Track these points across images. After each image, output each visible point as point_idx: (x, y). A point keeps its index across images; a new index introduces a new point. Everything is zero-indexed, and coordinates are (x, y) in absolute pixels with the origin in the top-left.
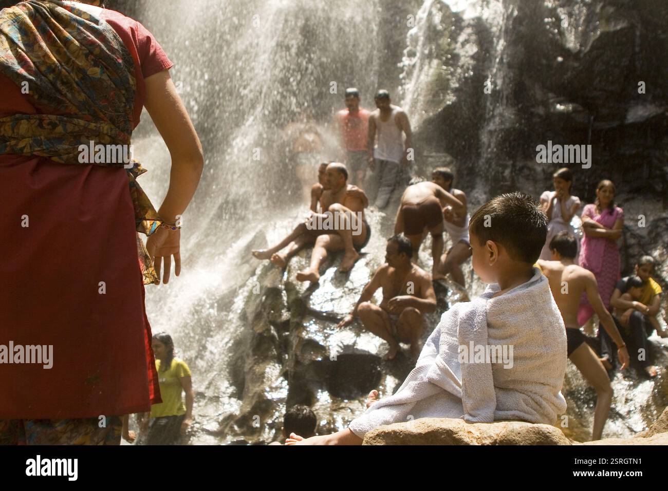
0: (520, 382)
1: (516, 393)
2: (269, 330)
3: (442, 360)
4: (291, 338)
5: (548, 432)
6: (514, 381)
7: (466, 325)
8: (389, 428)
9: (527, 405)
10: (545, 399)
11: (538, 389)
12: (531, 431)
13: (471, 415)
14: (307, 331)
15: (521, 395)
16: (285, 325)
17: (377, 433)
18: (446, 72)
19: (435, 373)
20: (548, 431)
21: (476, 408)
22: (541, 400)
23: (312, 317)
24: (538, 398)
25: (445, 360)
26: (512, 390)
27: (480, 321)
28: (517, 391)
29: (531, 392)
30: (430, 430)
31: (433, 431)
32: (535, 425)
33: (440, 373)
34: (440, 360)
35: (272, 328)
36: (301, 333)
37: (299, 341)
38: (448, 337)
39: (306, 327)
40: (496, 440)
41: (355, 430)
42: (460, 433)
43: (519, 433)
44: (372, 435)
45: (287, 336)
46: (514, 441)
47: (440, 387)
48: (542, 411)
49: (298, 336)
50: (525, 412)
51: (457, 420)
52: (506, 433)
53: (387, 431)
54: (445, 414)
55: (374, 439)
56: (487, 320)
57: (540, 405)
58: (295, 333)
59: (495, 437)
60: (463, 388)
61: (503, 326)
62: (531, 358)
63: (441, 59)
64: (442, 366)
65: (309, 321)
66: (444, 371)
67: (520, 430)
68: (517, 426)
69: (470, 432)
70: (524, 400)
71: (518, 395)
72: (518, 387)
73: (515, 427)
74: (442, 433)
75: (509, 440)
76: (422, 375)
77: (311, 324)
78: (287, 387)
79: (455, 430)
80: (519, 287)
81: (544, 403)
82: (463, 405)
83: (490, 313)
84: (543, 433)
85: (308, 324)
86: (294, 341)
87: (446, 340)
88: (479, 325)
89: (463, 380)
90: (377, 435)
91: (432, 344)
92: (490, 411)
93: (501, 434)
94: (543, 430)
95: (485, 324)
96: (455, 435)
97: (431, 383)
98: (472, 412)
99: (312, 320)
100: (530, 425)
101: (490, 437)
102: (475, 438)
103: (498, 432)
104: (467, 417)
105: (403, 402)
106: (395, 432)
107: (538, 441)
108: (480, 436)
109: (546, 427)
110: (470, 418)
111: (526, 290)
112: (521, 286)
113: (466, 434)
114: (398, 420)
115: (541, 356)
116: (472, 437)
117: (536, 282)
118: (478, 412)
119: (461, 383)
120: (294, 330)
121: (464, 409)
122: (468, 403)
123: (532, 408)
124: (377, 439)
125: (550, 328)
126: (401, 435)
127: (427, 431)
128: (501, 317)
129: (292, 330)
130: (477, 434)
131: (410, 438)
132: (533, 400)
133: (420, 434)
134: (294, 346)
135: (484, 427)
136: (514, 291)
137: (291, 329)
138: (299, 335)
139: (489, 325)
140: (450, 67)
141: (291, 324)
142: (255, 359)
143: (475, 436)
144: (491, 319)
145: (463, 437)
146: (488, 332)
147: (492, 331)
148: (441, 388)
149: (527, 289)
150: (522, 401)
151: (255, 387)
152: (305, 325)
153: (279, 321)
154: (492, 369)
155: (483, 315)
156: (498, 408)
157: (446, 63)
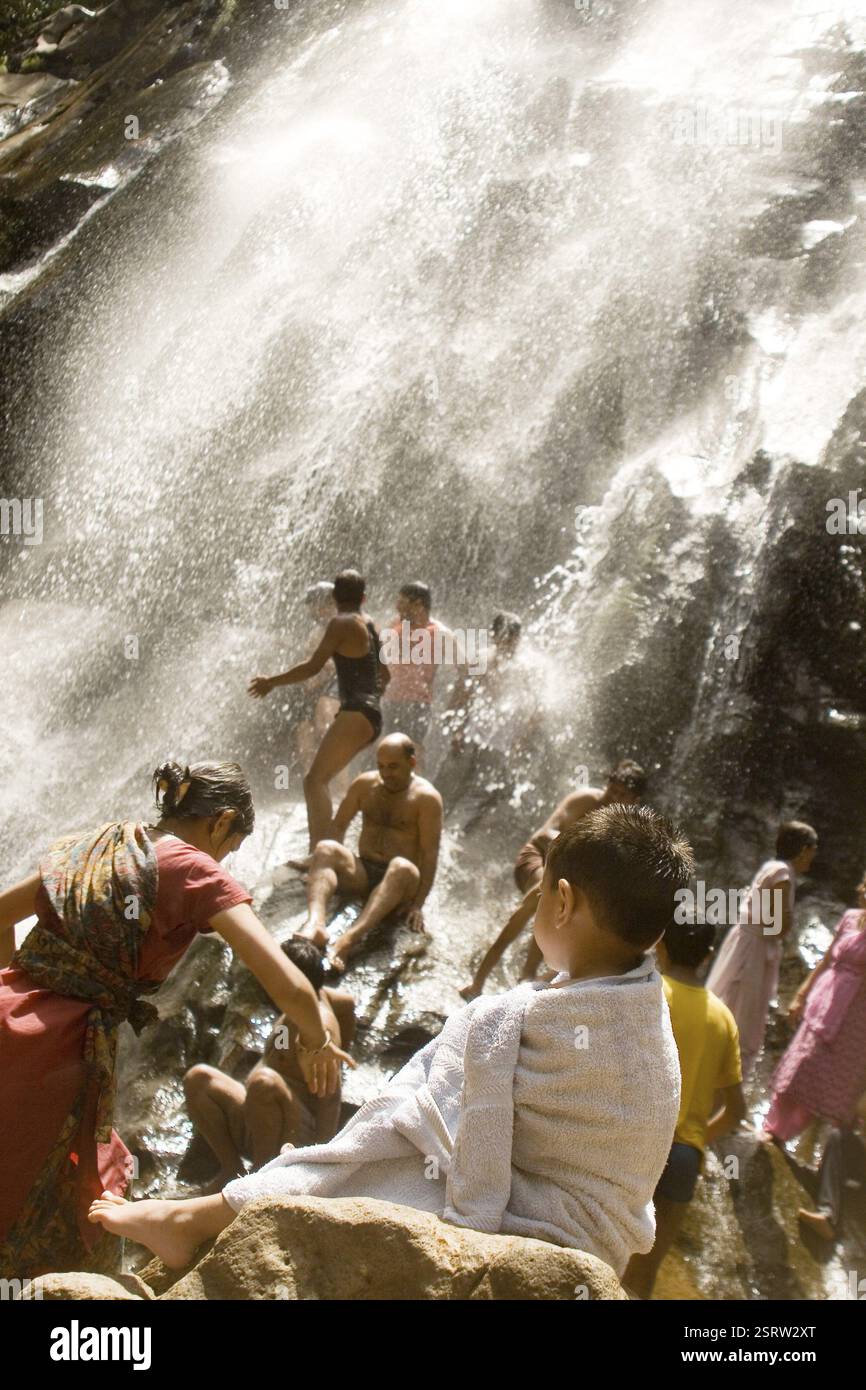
0: (565, 1166)
1: (553, 1187)
2: (182, 1017)
3: (429, 1094)
4: (221, 1043)
5: (587, 1269)
6: (553, 1162)
7: (481, 1034)
8: (291, 1202)
9: (572, 1217)
10: (608, 1212)
11: (596, 1187)
12: (555, 1259)
13: (457, 1210)
14: (253, 1034)
15: (563, 1192)
16: (216, 1015)
17: (266, 1204)
18: (637, 604)
19: (409, 1114)
20: (587, 1265)
21: (471, 1196)
22: (599, 1210)
23: (269, 1010)
24: (594, 1206)
25: (436, 1096)
26: (548, 1180)
27: (507, 1030)
28: (556, 1184)
29: (582, 1191)
30: (368, 1219)
31: (371, 1224)
32: (566, 1250)
33: (419, 1115)
34: (425, 1094)
35: (190, 1015)
36: (241, 1035)
37: (235, 1050)
38: (452, 1054)
39: (255, 1026)
40: (488, 1264)
41: (232, 1198)
42: (424, 1239)
43: (532, 1260)
44: (257, 1208)
45: (213, 1038)
46: (519, 1272)
47: (413, 1145)
48: (597, 1234)
49: (234, 1041)
50: (565, 1229)
51: (428, 1215)
52: (508, 1256)
53: (286, 1206)
54: (412, 1200)
55: (258, 1216)
56: (522, 1030)
57: (595, 1221)
58: (231, 1034)
59: (487, 1259)
60: (455, 1154)
61: (550, 1045)
62: (590, 1123)
63: (630, 578)
64: (425, 1103)
65: (263, 1017)
66: (428, 1116)
67: (535, 1253)
68: (532, 1245)
69: (442, 1241)
70: (567, 1205)
71: (556, 1192)
72: (560, 1176)
73: (527, 1247)
74: (388, 1232)
75: (511, 1270)
76: (384, 1113)
77: (265, 1023)
78: (190, 1135)
79: (414, 1230)
80: (596, 980)
81: (605, 1218)
82: (448, 1187)
83: (529, 1017)
84: (577, 1268)
85: (259, 1022)
86: (225, 1049)
87: (445, 1058)
88: (505, 1037)
89: (458, 1140)
90: (266, 1210)
91: (422, 1065)
92: (494, 1209)
93: (499, 1257)
94: (578, 1261)
95: (515, 1037)
96: (412, 1241)
97: (399, 1134)
98: (458, 1204)
99: (268, 1015)
100: (557, 1249)
101: (478, 1257)
102: (449, 1254)
103: (495, 1251)
104: (449, 1212)
105: (334, 1160)
106: (301, 1211)
107: (564, 1281)
108: (459, 1251)
109: (586, 1259)
110: (454, 1216)
111: (608, 989)
112: (601, 979)
113: (434, 1243)
114: (316, 1192)
115: (611, 1123)
116: (445, 1251)
117: (638, 980)
118: (474, 1208)
119: (453, 1143)
120: (230, 1028)
121: (447, 1196)
122: (456, 1186)
123: (579, 1223)
124: (264, 1217)
125: (641, 1075)
126: (310, 1218)
127: (361, 1221)
128: (547, 1027)
129: (226, 1027)
130: (454, 1246)
131: (326, 1228)
132: (584, 1207)
133: (348, 1224)
134: (222, 1059)
135: (473, 1236)
136: (586, 985)
137: (224, 1025)
138: (238, 1039)
139: (524, 1042)
140: (645, 598)
141: (227, 1016)
142: (142, 1068)
143: (451, 1250)
144: (530, 1031)
145: (427, 1247)
146: (520, 1055)
147: (527, 1054)
148: (416, 1148)
149: (610, 988)
150: (562, 1206)
151: (127, 1121)
152: (253, 1021)
153: (205, 1003)
154: (514, 1128)
155: (516, 1020)
156: (511, 1207)
157: (639, 589)
